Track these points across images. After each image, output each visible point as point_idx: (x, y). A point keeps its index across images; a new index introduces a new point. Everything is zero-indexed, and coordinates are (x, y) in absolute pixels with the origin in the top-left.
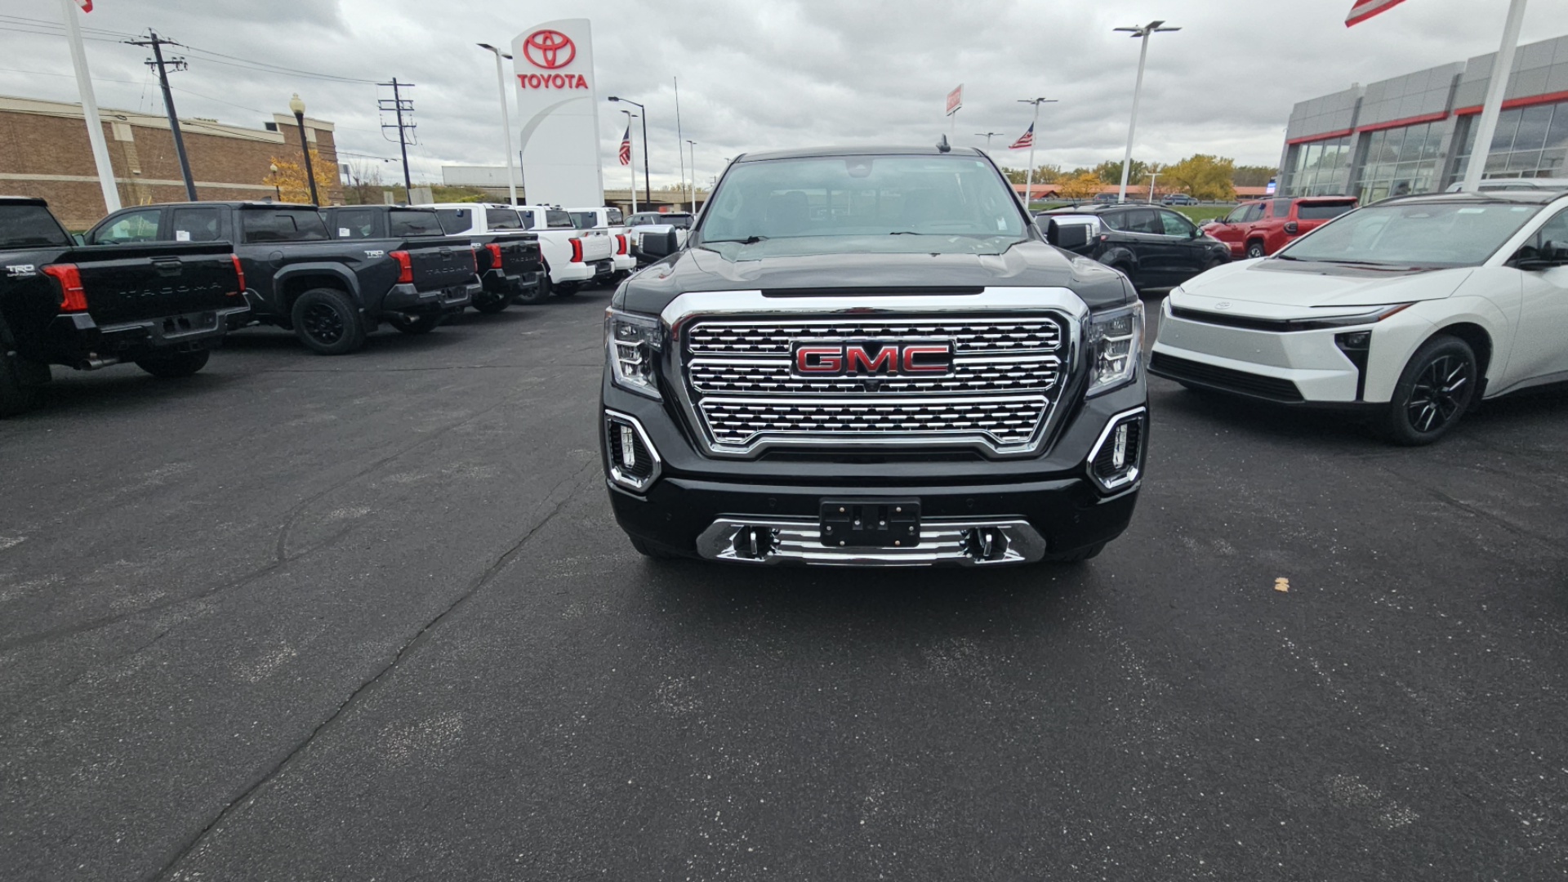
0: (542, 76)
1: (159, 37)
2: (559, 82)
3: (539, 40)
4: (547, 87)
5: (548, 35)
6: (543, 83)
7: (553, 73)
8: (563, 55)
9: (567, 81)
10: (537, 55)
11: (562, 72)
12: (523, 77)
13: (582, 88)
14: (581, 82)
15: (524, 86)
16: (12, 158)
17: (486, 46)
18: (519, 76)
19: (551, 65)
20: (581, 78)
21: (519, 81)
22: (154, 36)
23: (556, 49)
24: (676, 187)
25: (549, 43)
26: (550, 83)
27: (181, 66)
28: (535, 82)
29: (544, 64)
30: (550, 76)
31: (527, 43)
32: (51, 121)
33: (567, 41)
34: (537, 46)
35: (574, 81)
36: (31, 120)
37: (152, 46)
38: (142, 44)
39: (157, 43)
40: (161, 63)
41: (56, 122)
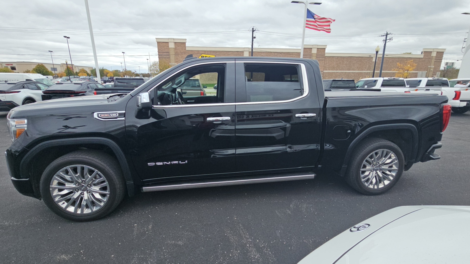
16: (348, 67)
22: (387, 33)
27: (391, 40)
32: (359, 58)
36: (355, 58)
37: (385, 36)
38: (383, 36)
39: (387, 35)
40: (386, 40)
41: (361, 58)
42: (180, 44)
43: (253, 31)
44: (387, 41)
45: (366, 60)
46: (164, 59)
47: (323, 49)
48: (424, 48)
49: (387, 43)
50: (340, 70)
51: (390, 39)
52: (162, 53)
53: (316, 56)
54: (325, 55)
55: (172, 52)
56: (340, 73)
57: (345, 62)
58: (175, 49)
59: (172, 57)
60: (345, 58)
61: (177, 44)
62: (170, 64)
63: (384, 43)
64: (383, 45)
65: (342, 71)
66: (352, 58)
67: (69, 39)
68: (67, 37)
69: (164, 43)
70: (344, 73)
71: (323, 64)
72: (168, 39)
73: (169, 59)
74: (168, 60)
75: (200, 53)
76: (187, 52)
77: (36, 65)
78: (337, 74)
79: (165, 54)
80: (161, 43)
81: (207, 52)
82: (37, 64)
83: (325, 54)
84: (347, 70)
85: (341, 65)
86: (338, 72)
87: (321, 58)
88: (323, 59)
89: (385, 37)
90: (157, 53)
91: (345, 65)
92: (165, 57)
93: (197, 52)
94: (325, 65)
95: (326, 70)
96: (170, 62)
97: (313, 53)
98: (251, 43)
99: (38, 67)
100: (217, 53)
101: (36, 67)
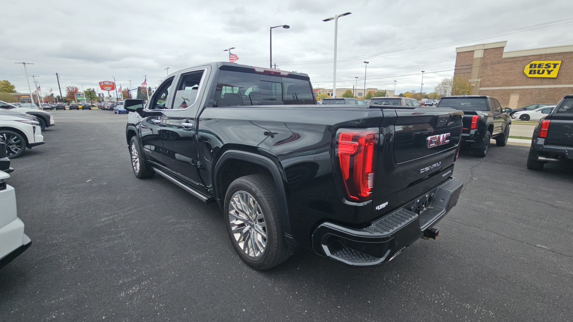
42: (494, 49)
46: (461, 74)
52: (461, 67)
55: (476, 65)
58: (483, 58)
59: (475, 71)
61: (488, 52)
62: (469, 80)
67: (368, 64)
68: (367, 62)
69: (467, 53)
72: (475, 46)
73: (470, 74)
74: (467, 75)
75: (529, 60)
76: (504, 60)
77: (345, 91)
79: (465, 67)
80: (462, 54)
81: (544, 56)
82: (347, 90)
90: (454, 68)
92: (464, 71)
93: (524, 58)
96: (470, 79)
99: (347, 92)
101: (345, 93)
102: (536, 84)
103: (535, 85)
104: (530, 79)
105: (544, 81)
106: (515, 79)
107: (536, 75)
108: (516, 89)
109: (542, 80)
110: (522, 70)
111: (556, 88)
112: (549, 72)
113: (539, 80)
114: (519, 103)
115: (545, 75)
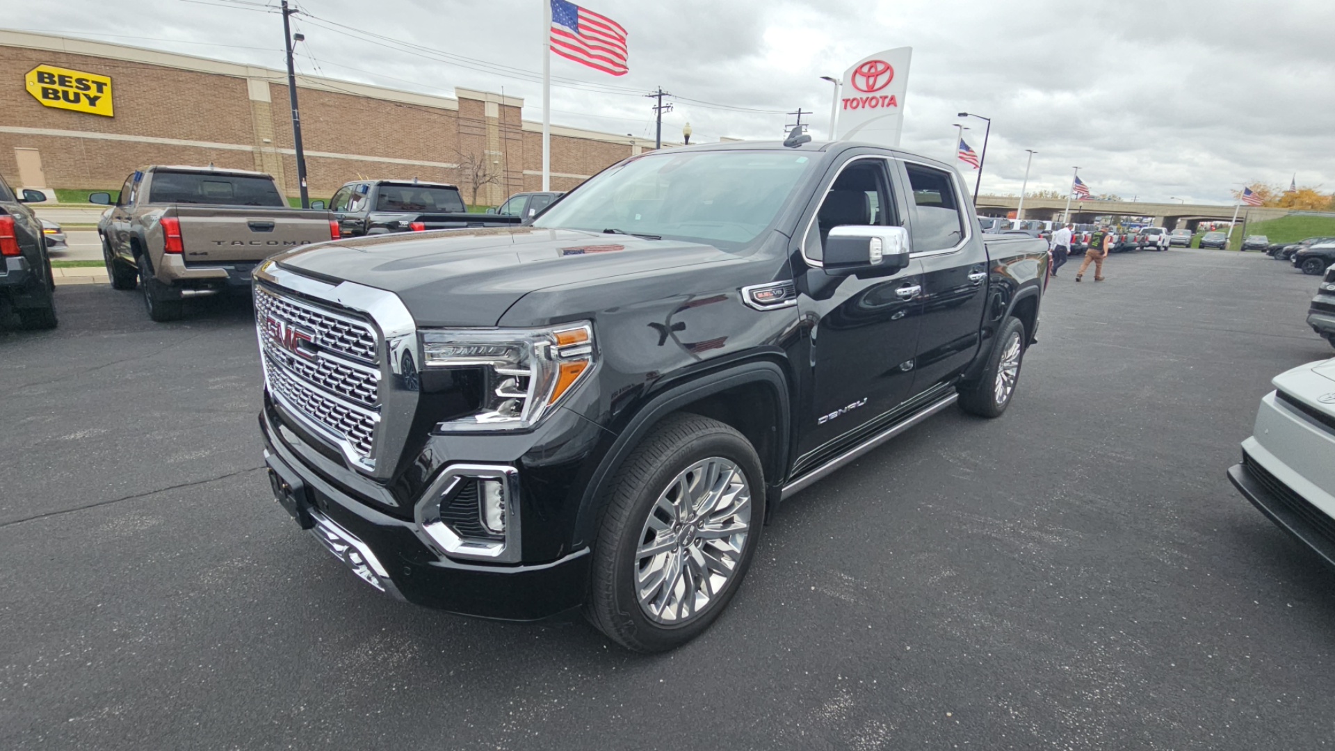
0: (861, 98)
1: (663, 92)
2: (874, 102)
3: (865, 69)
4: (863, 107)
5: (873, 64)
6: (861, 105)
7: (871, 95)
8: (882, 80)
9: (881, 101)
10: (861, 82)
11: (878, 94)
12: (846, 101)
13: (892, 107)
14: (893, 101)
15: (845, 108)
16: (582, 166)
17: (827, 78)
18: (844, 100)
19: (871, 89)
20: (892, 98)
21: (843, 103)
22: (660, 91)
23: (877, 75)
24: (1038, 193)
25: (873, 70)
26: (867, 104)
27: (670, 109)
28: (855, 104)
29: (865, 89)
30: (868, 98)
31: (856, 72)
32: (605, 145)
33: (888, 68)
34: (863, 75)
35: (887, 101)
36: (595, 143)
37: (657, 97)
38: (653, 96)
39: (660, 95)
40: (660, 108)
41: (607, 145)
43: (287, 13)
44: (663, 110)
45: (619, 152)
47: (515, 109)
48: (722, 136)
49: (662, 116)
50: (563, 172)
51: (668, 107)
53: (497, 124)
54: (521, 126)
56: (565, 181)
57: (573, 151)
60: (572, 140)
63: (657, 114)
64: (656, 118)
65: (569, 175)
66: (588, 142)
70: (573, 181)
71: (521, 150)
75: (30, 59)
78: (557, 182)
81: (64, 59)
83: (522, 123)
84: (579, 174)
85: (564, 159)
86: (560, 178)
87: (512, 134)
88: (519, 137)
89: (657, 99)
91: (573, 160)
94: (525, 156)
95: (530, 169)
97: (488, 117)
98: (285, 54)
100: (120, 70)
102: (71, 126)
103: (68, 129)
104: (50, 112)
105: (87, 121)
106: (9, 106)
107: (61, 104)
108: (24, 135)
109: (82, 119)
110: (21, 83)
111: (121, 141)
112: (93, 101)
113: (75, 118)
114: (46, 173)
115: (84, 105)
